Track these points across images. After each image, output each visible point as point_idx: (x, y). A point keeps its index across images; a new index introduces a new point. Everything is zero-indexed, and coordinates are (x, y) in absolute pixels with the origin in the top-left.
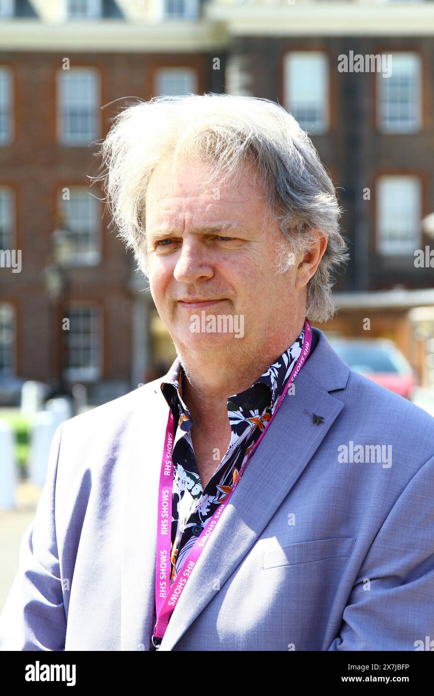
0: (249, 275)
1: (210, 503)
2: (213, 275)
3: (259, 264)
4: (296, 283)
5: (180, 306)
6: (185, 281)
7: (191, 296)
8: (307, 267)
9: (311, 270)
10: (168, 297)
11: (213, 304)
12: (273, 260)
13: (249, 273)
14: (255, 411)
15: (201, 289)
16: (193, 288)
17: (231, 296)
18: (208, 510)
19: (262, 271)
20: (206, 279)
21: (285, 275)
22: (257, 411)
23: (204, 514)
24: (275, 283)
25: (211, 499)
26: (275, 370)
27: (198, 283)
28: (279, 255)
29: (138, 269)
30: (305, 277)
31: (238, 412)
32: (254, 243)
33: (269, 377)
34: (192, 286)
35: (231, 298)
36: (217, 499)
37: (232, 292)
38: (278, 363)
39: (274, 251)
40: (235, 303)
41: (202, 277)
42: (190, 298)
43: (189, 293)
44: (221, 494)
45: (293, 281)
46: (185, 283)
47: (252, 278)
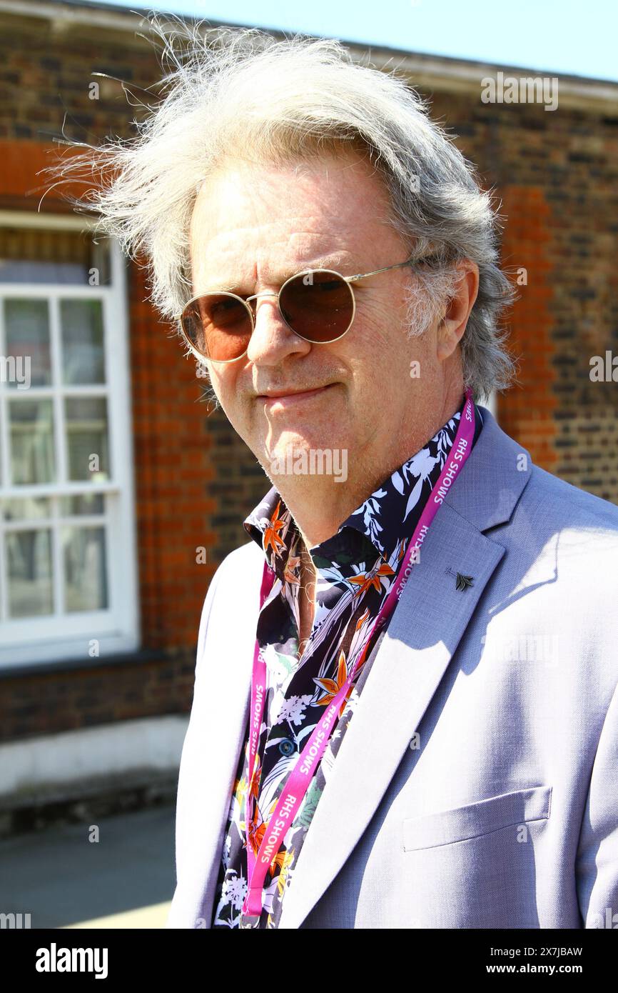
0: (369, 342)
1: (306, 706)
2: (310, 348)
3: (382, 323)
4: (438, 351)
5: (259, 403)
6: (267, 364)
7: (279, 385)
8: (451, 326)
9: (457, 330)
10: (240, 392)
11: (315, 395)
12: (402, 316)
13: (368, 339)
14: (360, 565)
15: (294, 373)
16: (279, 373)
17: (344, 377)
18: (303, 717)
19: (387, 334)
20: (299, 356)
21: (421, 338)
22: (362, 566)
23: (298, 723)
24: (408, 352)
25: (307, 699)
26: (375, 502)
27: (289, 364)
28: (411, 306)
29: (188, 353)
30: (450, 341)
31: (332, 569)
32: (370, 290)
33: (362, 516)
34: (278, 370)
35: (344, 380)
36: (315, 700)
37: (342, 370)
38: (381, 490)
39: (403, 302)
40: (349, 387)
41: (292, 354)
42: (278, 389)
43: (275, 382)
44: (321, 690)
45: (434, 346)
46: (267, 366)
47: (373, 346)
